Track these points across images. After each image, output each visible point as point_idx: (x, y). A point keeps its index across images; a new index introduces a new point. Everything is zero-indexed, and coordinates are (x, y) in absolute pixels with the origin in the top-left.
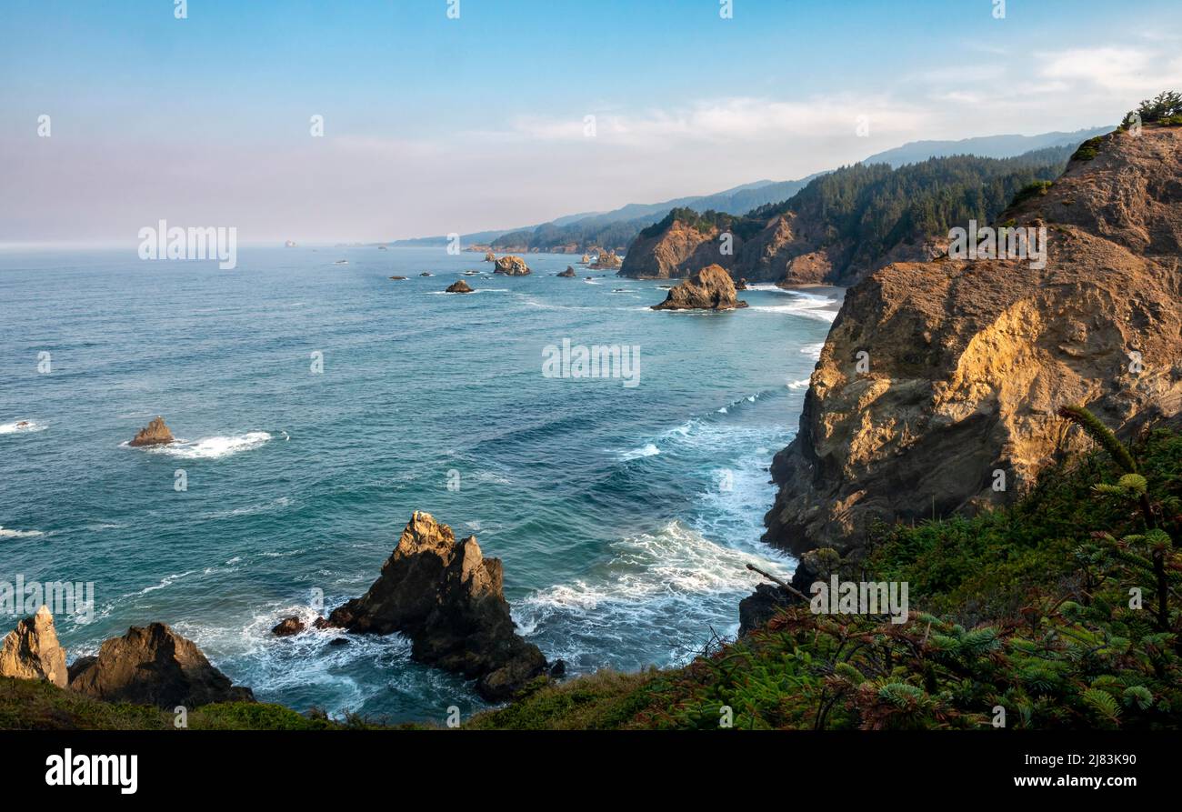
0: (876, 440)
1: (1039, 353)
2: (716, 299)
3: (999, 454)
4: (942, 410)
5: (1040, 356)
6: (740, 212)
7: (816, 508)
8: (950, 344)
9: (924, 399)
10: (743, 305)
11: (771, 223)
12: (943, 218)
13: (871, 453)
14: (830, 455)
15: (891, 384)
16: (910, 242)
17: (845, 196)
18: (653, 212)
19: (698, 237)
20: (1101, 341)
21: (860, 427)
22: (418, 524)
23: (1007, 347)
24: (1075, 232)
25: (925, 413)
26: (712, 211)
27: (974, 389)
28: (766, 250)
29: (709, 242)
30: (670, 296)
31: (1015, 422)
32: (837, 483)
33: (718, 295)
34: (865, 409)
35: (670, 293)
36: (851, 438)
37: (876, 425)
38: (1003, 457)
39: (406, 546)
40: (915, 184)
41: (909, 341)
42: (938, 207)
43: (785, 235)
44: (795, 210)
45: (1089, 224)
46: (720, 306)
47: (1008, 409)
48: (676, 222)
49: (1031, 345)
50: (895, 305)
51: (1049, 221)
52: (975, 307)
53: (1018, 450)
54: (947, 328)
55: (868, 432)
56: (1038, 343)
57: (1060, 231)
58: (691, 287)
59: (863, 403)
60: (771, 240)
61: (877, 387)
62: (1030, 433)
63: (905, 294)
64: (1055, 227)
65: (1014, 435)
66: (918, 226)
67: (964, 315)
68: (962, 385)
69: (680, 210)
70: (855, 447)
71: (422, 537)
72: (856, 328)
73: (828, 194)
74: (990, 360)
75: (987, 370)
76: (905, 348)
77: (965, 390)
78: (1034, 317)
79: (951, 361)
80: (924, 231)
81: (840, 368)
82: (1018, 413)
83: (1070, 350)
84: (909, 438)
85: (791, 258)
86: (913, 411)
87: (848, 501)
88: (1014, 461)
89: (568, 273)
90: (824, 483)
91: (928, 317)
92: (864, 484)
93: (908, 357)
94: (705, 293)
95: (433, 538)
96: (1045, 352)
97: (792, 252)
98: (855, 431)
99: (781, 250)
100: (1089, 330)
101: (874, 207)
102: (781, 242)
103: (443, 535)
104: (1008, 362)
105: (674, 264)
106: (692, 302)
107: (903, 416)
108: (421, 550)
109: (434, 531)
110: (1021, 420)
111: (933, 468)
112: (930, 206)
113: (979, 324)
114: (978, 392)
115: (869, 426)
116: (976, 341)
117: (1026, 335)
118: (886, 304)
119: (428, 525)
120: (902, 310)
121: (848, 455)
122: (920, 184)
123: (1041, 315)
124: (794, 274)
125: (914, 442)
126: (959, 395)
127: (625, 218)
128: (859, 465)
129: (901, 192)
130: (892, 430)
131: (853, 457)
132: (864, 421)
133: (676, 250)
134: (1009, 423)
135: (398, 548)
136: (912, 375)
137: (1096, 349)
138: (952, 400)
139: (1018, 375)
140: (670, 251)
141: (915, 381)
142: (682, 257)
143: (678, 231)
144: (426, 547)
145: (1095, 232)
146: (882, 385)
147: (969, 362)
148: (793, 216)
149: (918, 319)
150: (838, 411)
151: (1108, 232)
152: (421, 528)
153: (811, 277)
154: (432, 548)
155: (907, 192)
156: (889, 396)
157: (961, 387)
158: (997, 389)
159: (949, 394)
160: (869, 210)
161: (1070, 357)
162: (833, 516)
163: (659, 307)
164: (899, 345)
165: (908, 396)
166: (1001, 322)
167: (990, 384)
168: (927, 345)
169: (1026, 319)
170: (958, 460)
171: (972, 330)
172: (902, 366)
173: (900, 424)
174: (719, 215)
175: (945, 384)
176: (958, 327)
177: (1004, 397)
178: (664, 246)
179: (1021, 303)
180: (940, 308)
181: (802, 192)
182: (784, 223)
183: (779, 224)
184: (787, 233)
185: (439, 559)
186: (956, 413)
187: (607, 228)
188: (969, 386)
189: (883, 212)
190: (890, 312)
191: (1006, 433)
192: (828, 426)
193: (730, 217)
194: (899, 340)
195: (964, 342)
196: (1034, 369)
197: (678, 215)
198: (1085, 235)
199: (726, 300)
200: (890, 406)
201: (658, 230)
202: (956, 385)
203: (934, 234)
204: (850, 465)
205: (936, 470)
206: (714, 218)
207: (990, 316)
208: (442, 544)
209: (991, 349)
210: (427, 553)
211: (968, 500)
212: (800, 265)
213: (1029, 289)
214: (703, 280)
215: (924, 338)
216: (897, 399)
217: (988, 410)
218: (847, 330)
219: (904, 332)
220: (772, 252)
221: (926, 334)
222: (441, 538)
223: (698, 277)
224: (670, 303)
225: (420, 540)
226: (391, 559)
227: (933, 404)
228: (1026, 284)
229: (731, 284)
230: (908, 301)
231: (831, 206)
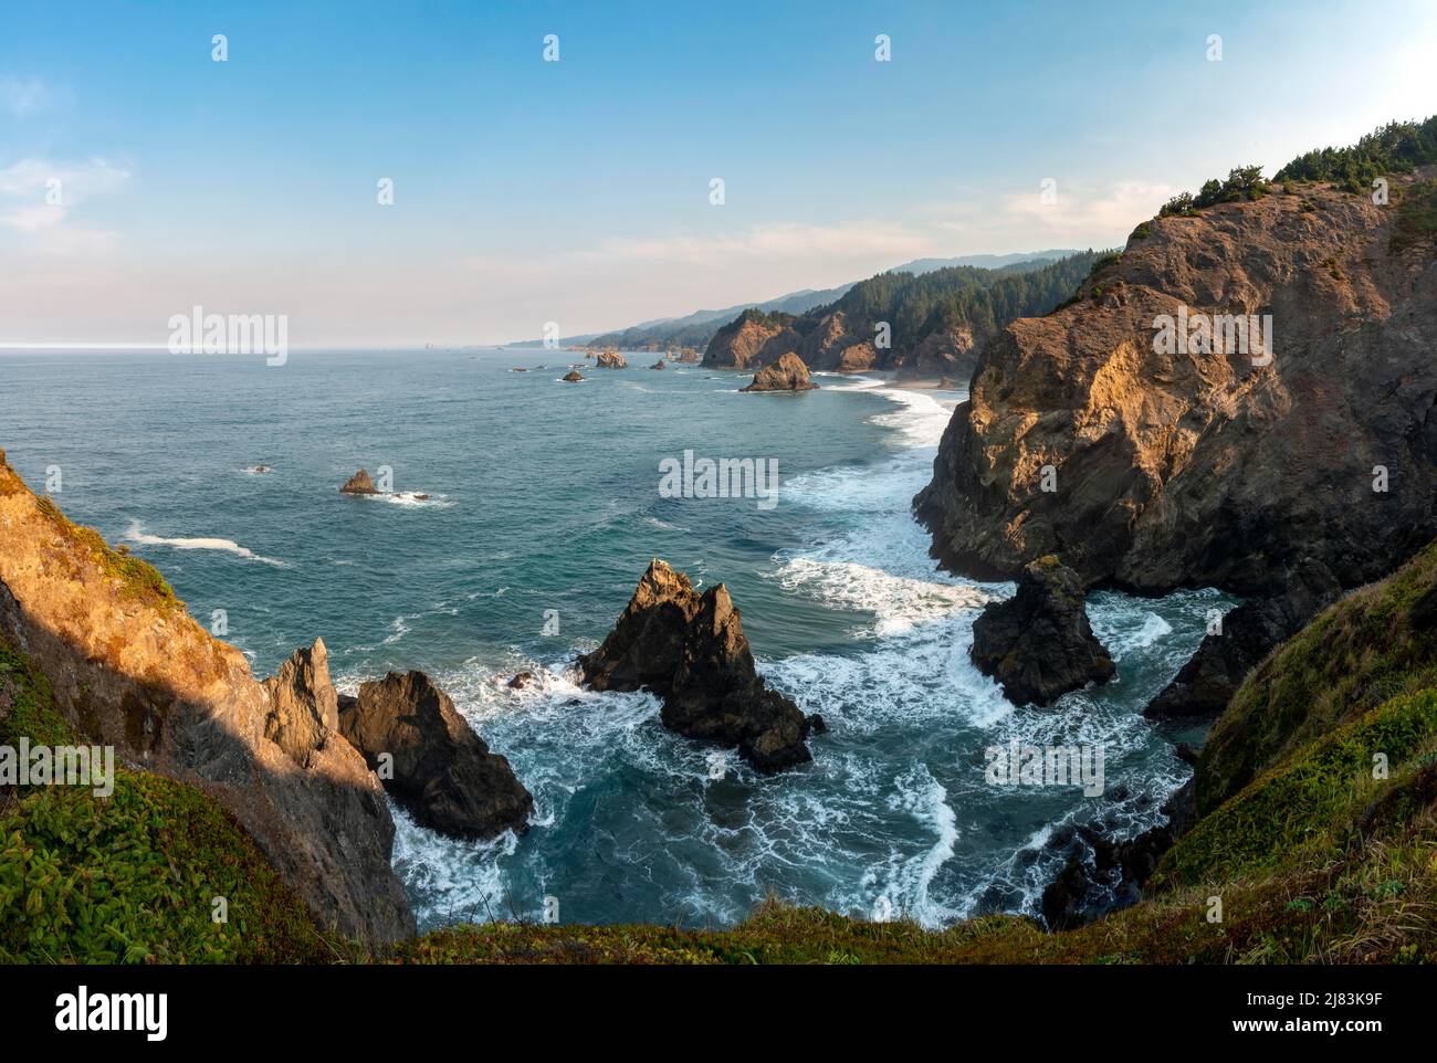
0: (1032, 465)
1: (1142, 382)
2: (793, 382)
3: (1131, 463)
4: (1082, 433)
5: (1142, 385)
6: (799, 312)
7: (985, 533)
8: (1080, 380)
9: (1066, 426)
10: (816, 386)
11: (824, 321)
12: (963, 313)
13: (1029, 477)
14: (994, 483)
15: (1039, 417)
16: (940, 332)
17: (882, 297)
18: (720, 316)
19: (766, 333)
20: (1182, 369)
21: (1019, 456)
22: (656, 573)
23: (1120, 380)
24: (1147, 290)
25: (1068, 438)
26: (777, 312)
27: (1103, 414)
28: (822, 344)
29: (775, 338)
30: (755, 381)
31: (1138, 436)
32: (1002, 508)
33: (794, 378)
34: (1020, 440)
35: (756, 378)
36: (1012, 466)
37: (1030, 452)
38: (1134, 465)
39: (643, 596)
40: (934, 288)
41: (1045, 381)
42: (958, 304)
43: (837, 330)
44: (844, 310)
45: (1155, 284)
46: (797, 387)
47: (1131, 427)
48: (748, 321)
49: (1135, 376)
50: (1030, 352)
51: (1127, 283)
52: (1092, 349)
53: (1144, 457)
54: (1073, 368)
55: (1025, 459)
56: (1140, 375)
57: (1137, 290)
58: (772, 372)
59: (1019, 435)
60: (827, 336)
61: (1028, 420)
62: (1150, 442)
63: (1036, 343)
64: (1133, 287)
65: (1139, 446)
66: (945, 319)
67: (1085, 356)
68: (1094, 411)
69: (751, 310)
70: (1016, 473)
71: (661, 587)
72: (998, 374)
73: (868, 296)
74: (1110, 389)
75: (1109, 397)
76: (1042, 387)
77: (1097, 415)
78: (1134, 355)
79: (1084, 393)
80: (949, 323)
81: (991, 407)
82: (1138, 429)
83: (1162, 378)
84: (1059, 460)
85: (843, 348)
86: (1059, 438)
87: (1016, 521)
88: (1143, 466)
89: (659, 366)
90: (990, 509)
91: (1058, 359)
92: (1027, 505)
93: (1046, 394)
94: (785, 376)
95: (673, 588)
96: (1145, 381)
97: (843, 344)
98: (1015, 460)
99: (835, 343)
100: (1173, 362)
101: (905, 306)
102: (835, 336)
103: (681, 584)
104: (1122, 390)
105: (748, 356)
106: (775, 384)
107: (1051, 443)
108: (659, 601)
109: (672, 580)
110: (1142, 434)
111: (1080, 482)
112: (953, 303)
113: (1098, 362)
114: (1107, 415)
115: (1025, 454)
116: (1099, 376)
117: (1131, 370)
118: (1022, 351)
119: (666, 574)
120: (1036, 355)
121: (1011, 481)
122: (938, 287)
123: (1139, 353)
124: (847, 362)
125: (1064, 463)
126: (1093, 420)
127: (697, 322)
128: (1020, 490)
129: (924, 295)
130: (1044, 456)
131: (1015, 482)
132: (1021, 450)
133: (749, 344)
134: (1134, 437)
135: (635, 598)
136: (1054, 408)
137: (1180, 376)
138: (1088, 425)
139: (1131, 400)
140: (744, 346)
141: (1056, 413)
142: (754, 351)
143: (749, 329)
144: (665, 598)
145: (1161, 290)
146: (1032, 418)
147: (1097, 392)
148: (842, 314)
149: (1050, 362)
150: (998, 444)
151: (1169, 290)
152: (660, 578)
153: (859, 365)
154: (672, 598)
155: (929, 294)
156: (1039, 426)
157: (1094, 413)
158: (1119, 412)
159: (1086, 420)
160: (901, 309)
161: (1163, 383)
162: (1006, 537)
163: (747, 389)
164: (1037, 384)
165: (1054, 426)
166: (1114, 360)
167: (1114, 409)
168: (1061, 382)
169: (1129, 357)
170: (1100, 473)
171: (1094, 367)
172: (1044, 402)
173: (1049, 449)
174: (782, 314)
175: (1082, 411)
176: (1084, 366)
177: (1126, 418)
178: (739, 342)
179: (1124, 345)
180: (1065, 353)
181: (847, 295)
182: (836, 320)
183: (831, 320)
184: (838, 328)
185: (679, 611)
186: (1092, 435)
187: (684, 330)
188: (1100, 412)
189: (912, 310)
190: (1026, 358)
191: (1133, 445)
192: (991, 458)
193: (792, 316)
194: (1037, 380)
195: (1090, 377)
196: (1141, 395)
197: (749, 316)
198: (1155, 292)
199: (802, 382)
200: (1039, 435)
201: (732, 328)
202: (1090, 412)
203: (958, 325)
204: (1013, 491)
205: (1083, 484)
206: (777, 317)
207: (1105, 356)
208: (681, 594)
209: (1109, 381)
210: (667, 605)
211: (1115, 503)
212: (851, 354)
213: (1127, 333)
214: (782, 366)
215: (1059, 377)
216: (1044, 428)
217: (1116, 430)
218: (990, 375)
219: (1039, 374)
220: (828, 345)
221: (1060, 373)
222: (680, 588)
223: (778, 364)
224: (756, 386)
225: (658, 590)
226: (628, 611)
227: (1075, 429)
228: (1124, 330)
229: (804, 369)
230: (1039, 347)
231: (872, 306)
